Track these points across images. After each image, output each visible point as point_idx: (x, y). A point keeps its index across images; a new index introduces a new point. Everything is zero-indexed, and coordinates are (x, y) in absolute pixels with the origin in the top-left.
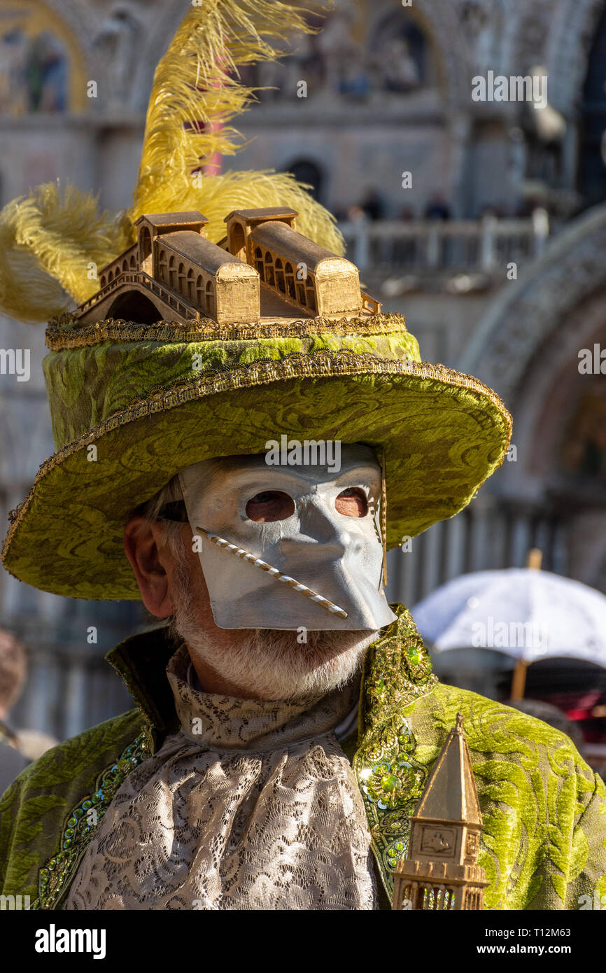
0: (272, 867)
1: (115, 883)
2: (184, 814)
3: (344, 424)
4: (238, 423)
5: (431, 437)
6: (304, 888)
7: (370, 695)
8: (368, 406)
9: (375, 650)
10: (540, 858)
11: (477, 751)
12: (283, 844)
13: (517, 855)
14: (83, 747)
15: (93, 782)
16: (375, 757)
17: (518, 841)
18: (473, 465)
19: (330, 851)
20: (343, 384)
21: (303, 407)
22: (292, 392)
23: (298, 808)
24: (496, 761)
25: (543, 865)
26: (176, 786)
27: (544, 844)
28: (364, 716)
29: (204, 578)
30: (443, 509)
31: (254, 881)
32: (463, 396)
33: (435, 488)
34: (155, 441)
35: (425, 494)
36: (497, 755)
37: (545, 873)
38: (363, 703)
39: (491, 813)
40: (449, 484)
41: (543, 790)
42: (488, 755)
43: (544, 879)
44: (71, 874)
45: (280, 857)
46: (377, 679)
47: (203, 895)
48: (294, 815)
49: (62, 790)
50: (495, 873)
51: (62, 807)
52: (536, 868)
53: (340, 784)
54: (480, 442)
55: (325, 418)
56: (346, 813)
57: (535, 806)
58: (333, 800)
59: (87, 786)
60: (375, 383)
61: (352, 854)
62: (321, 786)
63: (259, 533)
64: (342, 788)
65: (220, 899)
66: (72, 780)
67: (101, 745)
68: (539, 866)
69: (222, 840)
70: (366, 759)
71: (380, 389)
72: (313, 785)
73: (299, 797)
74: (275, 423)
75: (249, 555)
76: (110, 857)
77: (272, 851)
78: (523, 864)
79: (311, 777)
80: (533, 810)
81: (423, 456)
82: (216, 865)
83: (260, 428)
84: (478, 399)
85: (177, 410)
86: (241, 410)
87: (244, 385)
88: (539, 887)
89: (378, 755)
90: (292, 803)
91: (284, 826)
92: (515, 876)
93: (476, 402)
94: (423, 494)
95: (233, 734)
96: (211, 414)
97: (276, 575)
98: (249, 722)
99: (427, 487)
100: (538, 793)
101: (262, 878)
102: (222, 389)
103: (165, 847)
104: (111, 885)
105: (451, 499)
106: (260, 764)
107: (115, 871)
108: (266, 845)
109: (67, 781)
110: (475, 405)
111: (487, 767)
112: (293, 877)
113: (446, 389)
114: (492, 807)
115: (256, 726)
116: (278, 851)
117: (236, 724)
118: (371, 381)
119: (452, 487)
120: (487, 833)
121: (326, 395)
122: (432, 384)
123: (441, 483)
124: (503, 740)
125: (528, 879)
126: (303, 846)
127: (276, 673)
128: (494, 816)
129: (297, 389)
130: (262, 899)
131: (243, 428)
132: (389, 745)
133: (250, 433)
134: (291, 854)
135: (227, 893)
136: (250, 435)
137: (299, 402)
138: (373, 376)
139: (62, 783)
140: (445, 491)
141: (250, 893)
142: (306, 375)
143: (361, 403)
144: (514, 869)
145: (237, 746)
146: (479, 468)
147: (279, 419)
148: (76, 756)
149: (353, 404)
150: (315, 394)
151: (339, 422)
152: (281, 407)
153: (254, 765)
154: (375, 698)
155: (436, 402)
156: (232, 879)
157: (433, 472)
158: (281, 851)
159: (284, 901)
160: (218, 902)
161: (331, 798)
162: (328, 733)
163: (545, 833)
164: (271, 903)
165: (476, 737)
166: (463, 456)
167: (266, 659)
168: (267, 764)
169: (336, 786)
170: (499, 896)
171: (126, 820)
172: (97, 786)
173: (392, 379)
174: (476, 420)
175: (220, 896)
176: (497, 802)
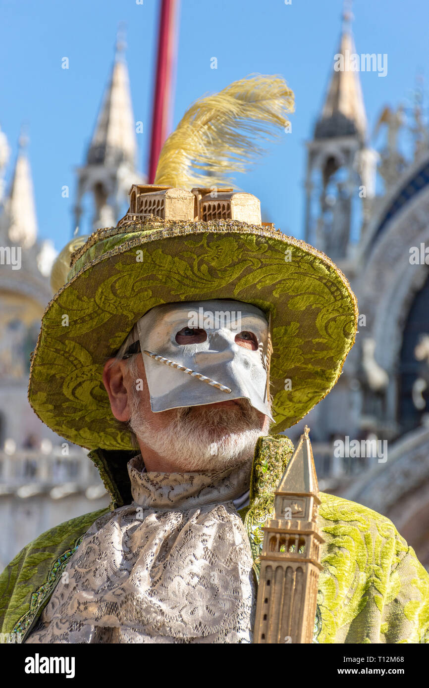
0: (185, 572)
1: (80, 584)
2: (129, 545)
3: (239, 279)
4: (169, 269)
5: (302, 304)
6: (206, 588)
7: (258, 471)
8: (253, 265)
9: (262, 440)
10: (367, 586)
11: (329, 520)
12: (193, 559)
13: (352, 583)
14: (70, 525)
15: (73, 543)
16: (261, 520)
17: (353, 574)
18: (334, 337)
19: (225, 566)
20: (235, 240)
21: (210, 258)
22: (201, 243)
23: (205, 537)
24: (341, 525)
25: (369, 590)
26: (124, 529)
27: (370, 577)
28: (254, 486)
29: (148, 386)
30: (318, 381)
31: (172, 580)
32: (317, 264)
33: (312, 359)
34: (115, 282)
35: (305, 363)
36: (342, 522)
37: (370, 595)
38: (253, 476)
39: (335, 554)
40: (321, 355)
41: (372, 544)
42: (336, 521)
43: (370, 598)
44: (51, 589)
45: (190, 567)
46: (263, 460)
47: (137, 586)
48: (202, 542)
49: (53, 549)
50: (335, 589)
51: (52, 558)
52: (364, 592)
53: (233, 526)
54: (336, 314)
55: (225, 270)
56: (237, 543)
57: (366, 553)
58: (229, 536)
59: (69, 545)
60: (256, 242)
61: (239, 568)
62: (221, 526)
63: (182, 350)
64: (234, 528)
65: (149, 591)
66: (60, 543)
67: (81, 524)
68: (366, 591)
69: (152, 554)
70: (254, 519)
71: (259, 249)
72: (216, 524)
73: (205, 530)
74: (193, 273)
75: (174, 363)
76: (78, 569)
77: (186, 562)
78: (356, 590)
79: (215, 520)
80: (364, 555)
81: (298, 325)
82: (147, 568)
83: (184, 277)
84: (329, 270)
85: (127, 253)
86: (170, 257)
87: (170, 236)
88: (366, 603)
89: (263, 519)
90: (201, 534)
91: (194, 547)
92: (350, 595)
93: (327, 272)
94: (303, 363)
95: (164, 497)
96: (150, 259)
97: (190, 373)
98: (175, 488)
99: (306, 357)
100: (368, 546)
101: (178, 579)
102: (156, 238)
103: (114, 560)
104: (77, 585)
105: (323, 371)
106: (182, 516)
107: (80, 578)
108: (182, 558)
109: (57, 543)
110: (327, 275)
111: (335, 529)
112: (199, 581)
113: (305, 256)
114: (336, 550)
115: (179, 490)
116: (190, 563)
117: (165, 491)
118: (253, 240)
119: (323, 359)
120: (331, 565)
121: (224, 248)
122: (295, 250)
123: (315, 353)
124: (347, 513)
125: (359, 599)
126: (207, 563)
127: (190, 444)
128: (337, 555)
129: (204, 241)
130: (177, 592)
131: (172, 274)
132: (270, 515)
133: (178, 281)
134: (199, 566)
135: (153, 588)
136: (178, 283)
137: (207, 253)
138: (254, 236)
139: (53, 545)
140: (318, 362)
141: (169, 588)
142: (210, 231)
143: (249, 260)
144: (349, 592)
145: (167, 506)
146: (338, 341)
147: (196, 268)
148: (64, 530)
149: (243, 261)
150: (217, 247)
151: (235, 276)
152: (195, 257)
153: (177, 516)
154: (261, 473)
155: (299, 267)
156: (158, 580)
157: (309, 341)
158: (192, 563)
159: (192, 595)
160: (147, 593)
161: (228, 535)
162: (229, 501)
163: (372, 570)
164: (183, 596)
165: (329, 512)
166: (326, 327)
167: (183, 435)
168: (186, 516)
169: (231, 528)
170: (337, 604)
171: (90, 545)
172: (76, 544)
173: (267, 241)
174: (330, 290)
175: (149, 589)
176: (339, 547)
